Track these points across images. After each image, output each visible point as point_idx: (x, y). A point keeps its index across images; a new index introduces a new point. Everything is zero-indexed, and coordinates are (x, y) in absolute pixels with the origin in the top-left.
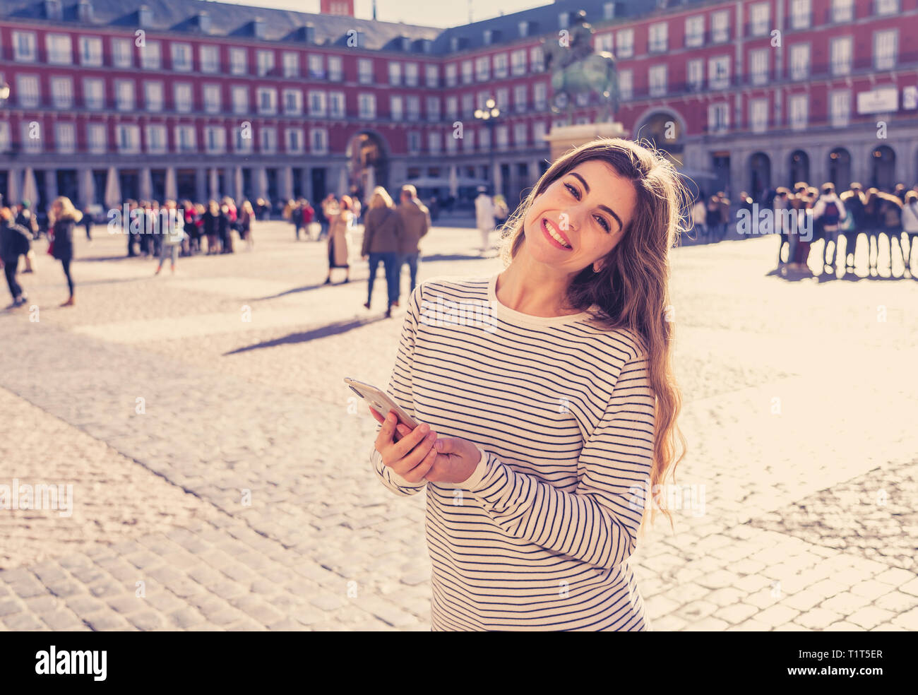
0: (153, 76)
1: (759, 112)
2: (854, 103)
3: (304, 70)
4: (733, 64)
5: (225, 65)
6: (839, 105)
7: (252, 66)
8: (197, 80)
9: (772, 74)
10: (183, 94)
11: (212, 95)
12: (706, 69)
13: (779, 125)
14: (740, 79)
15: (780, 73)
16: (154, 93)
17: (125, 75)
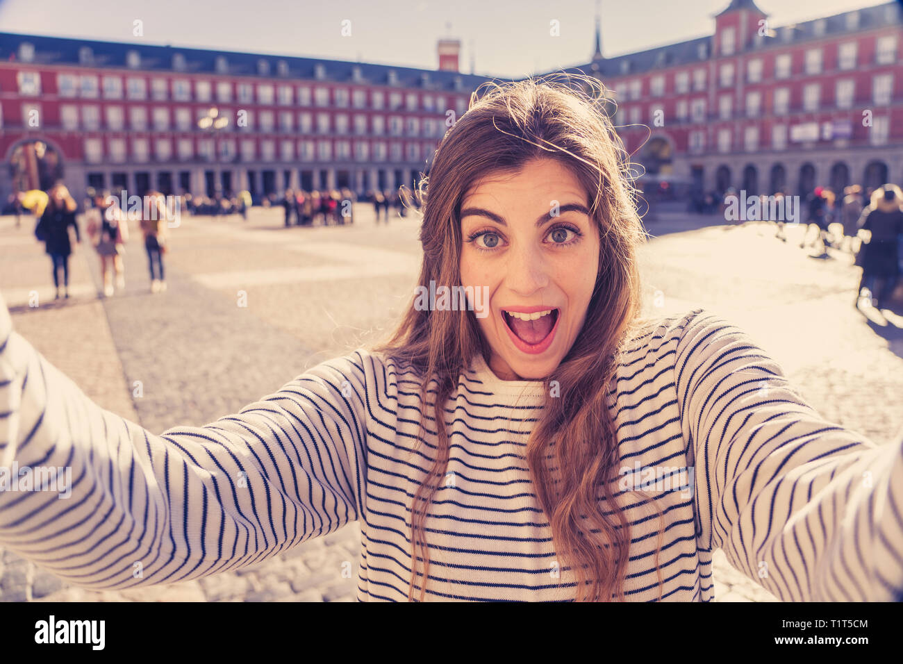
0: (323, 110)
1: (725, 138)
2: (788, 133)
3: (421, 106)
4: (708, 105)
5: (369, 102)
6: (778, 135)
7: (387, 103)
8: (351, 112)
9: (734, 112)
10: (342, 122)
11: (361, 122)
12: (689, 108)
13: (738, 147)
14: (712, 115)
15: (739, 112)
16: (324, 121)
17: (305, 109)
